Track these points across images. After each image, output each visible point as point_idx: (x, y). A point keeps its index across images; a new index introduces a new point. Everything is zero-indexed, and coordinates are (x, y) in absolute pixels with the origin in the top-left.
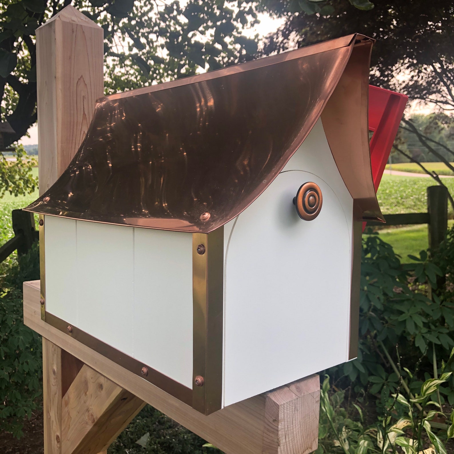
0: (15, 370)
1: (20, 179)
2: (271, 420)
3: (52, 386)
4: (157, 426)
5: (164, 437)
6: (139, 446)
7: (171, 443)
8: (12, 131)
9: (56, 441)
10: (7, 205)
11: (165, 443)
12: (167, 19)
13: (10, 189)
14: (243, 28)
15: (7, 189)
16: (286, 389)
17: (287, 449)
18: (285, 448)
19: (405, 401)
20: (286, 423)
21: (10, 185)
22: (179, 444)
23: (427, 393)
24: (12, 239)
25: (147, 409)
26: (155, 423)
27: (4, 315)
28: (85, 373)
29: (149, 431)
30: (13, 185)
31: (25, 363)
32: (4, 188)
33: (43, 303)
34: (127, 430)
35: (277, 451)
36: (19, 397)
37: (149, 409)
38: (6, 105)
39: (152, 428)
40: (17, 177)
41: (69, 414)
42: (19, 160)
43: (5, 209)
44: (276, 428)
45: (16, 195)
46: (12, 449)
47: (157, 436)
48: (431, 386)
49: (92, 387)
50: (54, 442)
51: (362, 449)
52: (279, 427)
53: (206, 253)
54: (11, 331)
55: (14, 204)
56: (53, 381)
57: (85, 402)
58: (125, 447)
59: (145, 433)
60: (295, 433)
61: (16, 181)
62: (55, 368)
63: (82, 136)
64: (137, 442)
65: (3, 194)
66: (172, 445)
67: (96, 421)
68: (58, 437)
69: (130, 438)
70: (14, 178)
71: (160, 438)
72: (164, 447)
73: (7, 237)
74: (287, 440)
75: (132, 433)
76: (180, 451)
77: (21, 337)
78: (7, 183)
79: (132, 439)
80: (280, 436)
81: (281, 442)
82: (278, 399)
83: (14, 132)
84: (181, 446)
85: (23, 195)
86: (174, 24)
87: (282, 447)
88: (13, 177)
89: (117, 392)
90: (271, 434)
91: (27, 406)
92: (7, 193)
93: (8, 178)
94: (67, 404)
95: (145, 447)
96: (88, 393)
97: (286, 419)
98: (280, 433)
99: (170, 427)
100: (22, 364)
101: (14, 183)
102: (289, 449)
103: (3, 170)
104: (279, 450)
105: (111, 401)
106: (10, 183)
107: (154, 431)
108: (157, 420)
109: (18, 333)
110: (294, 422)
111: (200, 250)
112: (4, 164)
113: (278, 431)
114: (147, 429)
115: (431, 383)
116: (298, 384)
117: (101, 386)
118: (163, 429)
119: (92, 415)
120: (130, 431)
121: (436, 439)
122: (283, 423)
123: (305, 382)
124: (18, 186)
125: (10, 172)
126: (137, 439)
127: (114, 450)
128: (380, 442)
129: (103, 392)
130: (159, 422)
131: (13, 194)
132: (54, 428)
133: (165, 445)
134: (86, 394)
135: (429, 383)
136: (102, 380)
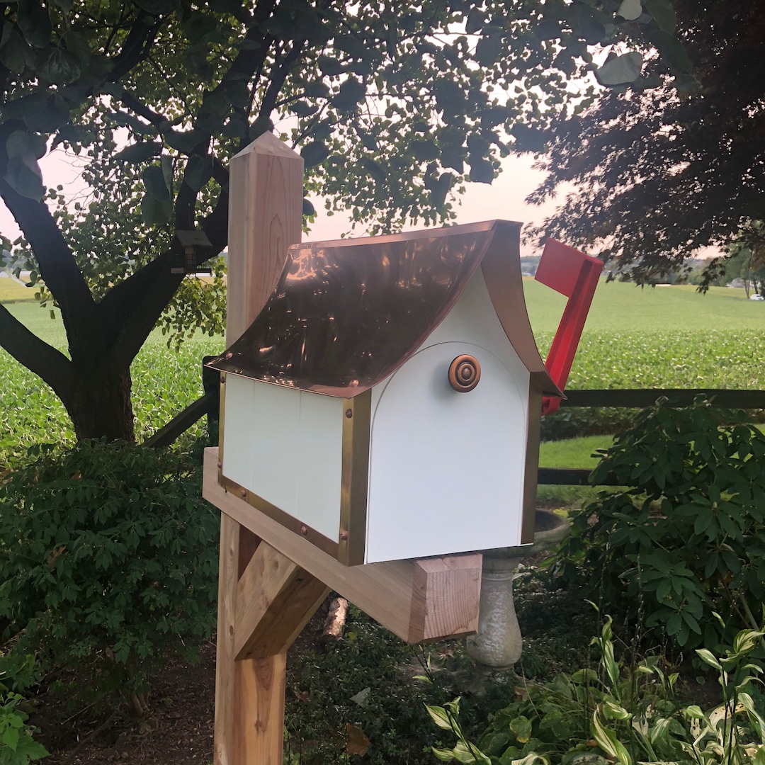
0: (193, 571)
1: (218, 310)
2: (419, 588)
3: (228, 568)
4: (384, 680)
5: (391, 696)
6: (353, 704)
7: (398, 704)
8: (208, 244)
9: (229, 634)
10: (199, 346)
11: (391, 704)
12: (447, 66)
13: (203, 324)
14: (568, 78)
15: (198, 325)
16: (439, 560)
17: (436, 620)
18: (434, 619)
19: (714, 660)
20: (435, 593)
21: (203, 318)
22: (409, 706)
23: (742, 649)
24: (202, 397)
25: (371, 656)
26: (381, 677)
27: (183, 498)
28: (262, 551)
29: (370, 685)
30: (208, 319)
31: (205, 563)
32: (195, 323)
33: (220, 467)
34: (340, 680)
35: (424, 619)
36: (196, 608)
37: (374, 656)
38: (203, 197)
39: (375, 683)
40: (214, 307)
41: (244, 600)
42: (218, 282)
43: (195, 353)
44: (424, 596)
45: (211, 335)
46: (185, 688)
47: (381, 693)
48: (746, 641)
49: (268, 566)
50: (228, 634)
51: (658, 730)
52: (427, 595)
53: (352, 417)
54: (191, 519)
55: (208, 346)
56: (229, 563)
57: (260, 584)
58: (335, 703)
59: (364, 688)
60: (446, 606)
61: (213, 313)
62: (233, 548)
63: (274, 281)
64: (352, 699)
65: (193, 331)
66: (399, 707)
67: (270, 604)
68: (231, 627)
69: (342, 691)
70: (210, 309)
71: (385, 697)
72: (389, 709)
73: (196, 396)
74: (437, 611)
75: (346, 686)
76: (410, 716)
77: (203, 528)
78: (199, 316)
79: (345, 694)
80: (428, 605)
81: (429, 611)
82: (428, 567)
83: (211, 245)
84: (412, 709)
85: (221, 334)
86: (459, 73)
87: (430, 617)
88: (208, 308)
89: (291, 568)
90: (419, 602)
91: (205, 621)
92: (199, 330)
93: (201, 307)
94: (242, 588)
95: (362, 705)
96: (263, 573)
97: (435, 589)
98: (427, 601)
99: (401, 683)
100: (203, 565)
101: (209, 316)
102: (438, 621)
103: (195, 296)
104: (426, 619)
105: (285, 580)
106: (204, 316)
107: (378, 686)
108: (384, 673)
109: (199, 523)
110: (445, 594)
111: (348, 414)
112: (196, 287)
113: (425, 599)
114: (368, 682)
115: (745, 635)
116: (454, 558)
117: (276, 565)
118: (391, 686)
119: (266, 598)
120: (344, 683)
121: (758, 721)
122: (432, 592)
123: (463, 558)
124: (215, 321)
125: (204, 299)
126: (352, 694)
127: (319, 705)
128: (694, 728)
129: (279, 570)
130: (386, 675)
131: (207, 332)
132: (228, 617)
133: (390, 707)
134: (261, 574)
135: (743, 635)
136: (278, 557)
